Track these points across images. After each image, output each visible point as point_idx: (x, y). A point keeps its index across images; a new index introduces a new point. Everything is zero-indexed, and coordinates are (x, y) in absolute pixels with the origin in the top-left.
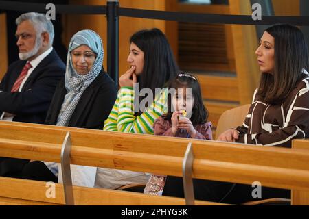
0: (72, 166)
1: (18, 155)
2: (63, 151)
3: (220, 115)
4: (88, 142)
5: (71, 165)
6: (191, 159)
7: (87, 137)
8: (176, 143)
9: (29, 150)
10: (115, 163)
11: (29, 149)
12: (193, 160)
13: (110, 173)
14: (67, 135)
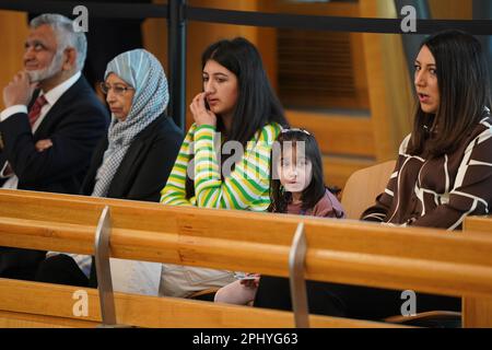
0: (112, 261)
1: (27, 244)
2: (97, 237)
3: (347, 178)
4: (139, 221)
5: (111, 259)
6: (303, 249)
7: (136, 214)
8: (279, 223)
9: (44, 236)
10: (181, 256)
11: (44, 234)
12: (306, 252)
13: (181, 273)
14: (105, 212)
